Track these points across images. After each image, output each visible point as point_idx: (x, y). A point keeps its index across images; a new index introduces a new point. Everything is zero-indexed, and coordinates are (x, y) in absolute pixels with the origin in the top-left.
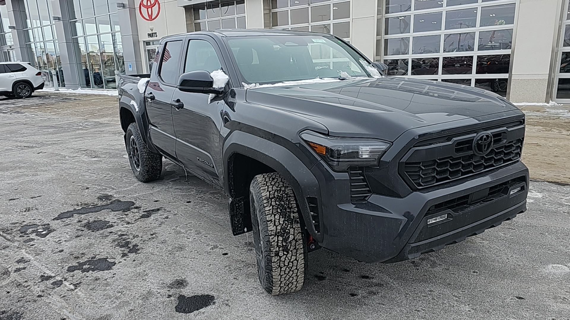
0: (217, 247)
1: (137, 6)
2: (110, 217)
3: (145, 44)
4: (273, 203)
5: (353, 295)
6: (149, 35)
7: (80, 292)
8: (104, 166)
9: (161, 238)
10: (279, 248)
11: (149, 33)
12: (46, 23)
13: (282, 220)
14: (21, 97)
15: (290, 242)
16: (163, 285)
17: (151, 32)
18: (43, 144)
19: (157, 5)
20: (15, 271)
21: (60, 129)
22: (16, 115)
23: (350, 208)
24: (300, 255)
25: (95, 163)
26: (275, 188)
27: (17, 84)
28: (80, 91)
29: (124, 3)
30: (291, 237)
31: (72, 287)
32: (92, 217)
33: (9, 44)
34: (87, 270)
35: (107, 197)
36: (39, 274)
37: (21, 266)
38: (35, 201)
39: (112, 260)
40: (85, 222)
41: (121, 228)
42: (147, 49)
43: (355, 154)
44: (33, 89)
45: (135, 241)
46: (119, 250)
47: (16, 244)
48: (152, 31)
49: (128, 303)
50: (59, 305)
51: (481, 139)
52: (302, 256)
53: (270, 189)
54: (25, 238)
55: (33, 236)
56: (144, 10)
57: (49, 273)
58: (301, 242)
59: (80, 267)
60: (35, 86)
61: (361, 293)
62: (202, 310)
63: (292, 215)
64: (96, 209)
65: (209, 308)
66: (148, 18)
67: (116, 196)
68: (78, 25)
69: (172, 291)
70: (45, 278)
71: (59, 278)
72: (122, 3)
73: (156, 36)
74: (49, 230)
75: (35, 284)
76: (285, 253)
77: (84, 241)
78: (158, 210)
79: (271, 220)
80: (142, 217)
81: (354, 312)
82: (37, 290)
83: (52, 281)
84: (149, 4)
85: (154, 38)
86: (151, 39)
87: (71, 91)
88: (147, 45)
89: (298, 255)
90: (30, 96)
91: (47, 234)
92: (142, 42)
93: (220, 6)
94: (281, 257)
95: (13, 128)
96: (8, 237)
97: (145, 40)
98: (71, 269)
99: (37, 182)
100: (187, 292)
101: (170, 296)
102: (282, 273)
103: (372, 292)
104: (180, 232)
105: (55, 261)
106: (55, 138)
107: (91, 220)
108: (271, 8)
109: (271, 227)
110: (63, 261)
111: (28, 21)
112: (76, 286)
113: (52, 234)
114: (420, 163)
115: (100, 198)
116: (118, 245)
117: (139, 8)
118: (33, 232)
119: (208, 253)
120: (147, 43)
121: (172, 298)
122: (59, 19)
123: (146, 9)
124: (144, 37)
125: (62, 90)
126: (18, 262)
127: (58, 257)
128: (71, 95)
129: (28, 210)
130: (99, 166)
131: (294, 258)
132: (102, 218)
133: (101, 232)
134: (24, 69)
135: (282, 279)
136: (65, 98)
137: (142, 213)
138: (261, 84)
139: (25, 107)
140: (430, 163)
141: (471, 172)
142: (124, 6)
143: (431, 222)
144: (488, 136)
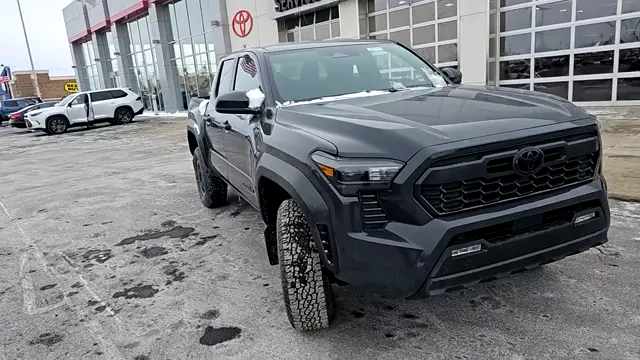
0: (259, 277)
2: (167, 243)
4: (292, 231)
5: (389, 336)
7: (117, 318)
8: (178, 191)
9: (208, 266)
10: (296, 279)
12: (147, 46)
13: (299, 249)
14: (122, 123)
15: (308, 273)
16: (195, 315)
18: (129, 170)
20: (68, 295)
21: (148, 154)
22: (113, 141)
23: (362, 236)
24: (320, 288)
25: (170, 188)
26: (296, 214)
27: (119, 110)
28: (178, 114)
29: (218, 20)
30: (309, 268)
31: (112, 313)
32: (149, 244)
33: (115, 70)
34: (130, 297)
35: (170, 223)
36: (88, 299)
37: (75, 290)
38: (106, 227)
39: (156, 288)
40: (143, 248)
41: (173, 255)
43: (365, 176)
44: (134, 114)
45: (183, 269)
46: (166, 277)
47: (77, 269)
49: (157, 332)
50: (96, 330)
51: (525, 155)
52: (322, 289)
53: (291, 215)
54: (86, 263)
55: (93, 261)
56: (237, 26)
57: (96, 298)
58: (320, 273)
59: (125, 294)
60: (135, 111)
61: (399, 333)
62: (225, 343)
63: (311, 243)
64: (157, 235)
65: (233, 341)
66: (241, 35)
67: (180, 223)
68: (176, 47)
69: (203, 321)
70: (92, 303)
71: (103, 304)
72: (215, 21)
74: (108, 255)
75: (82, 308)
76: (303, 285)
77: (136, 268)
78: (215, 237)
79: (288, 249)
80: (197, 244)
81: (384, 355)
82: (81, 314)
83: (97, 306)
84: (242, 20)
87: (170, 115)
89: (317, 287)
90: (131, 122)
91: (106, 260)
94: (298, 289)
95: (108, 154)
96: (72, 262)
98: (117, 296)
99: (112, 208)
100: (216, 323)
101: (199, 326)
102: (301, 307)
103: (412, 334)
104: (229, 261)
105: (105, 287)
106: (142, 163)
107: (149, 246)
108: (368, 13)
109: (288, 256)
110: (112, 287)
111: (131, 46)
112: (116, 312)
113: (110, 260)
114: (439, 185)
115: (164, 225)
116: (166, 273)
117: (232, 25)
118: (95, 257)
119: (250, 283)
121: (200, 329)
122: (158, 42)
123: (239, 25)
125: (162, 114)
126: (73, 286)
127: (108, 283)
128: (168, 118)
129: (97, 235)
130: (172, 191)
131: (312, 290)
132: (159, 245)
133: (154, 258)
134: (125, 95)
135: (302, 314)
136: (161, 122)
137: (198, 239)
138: (296, 102)
139: (124, 133)
140: (453, 185)
141: (515, 195)
142: (217, 23)
143: (458, 253)
144: (535, 153)
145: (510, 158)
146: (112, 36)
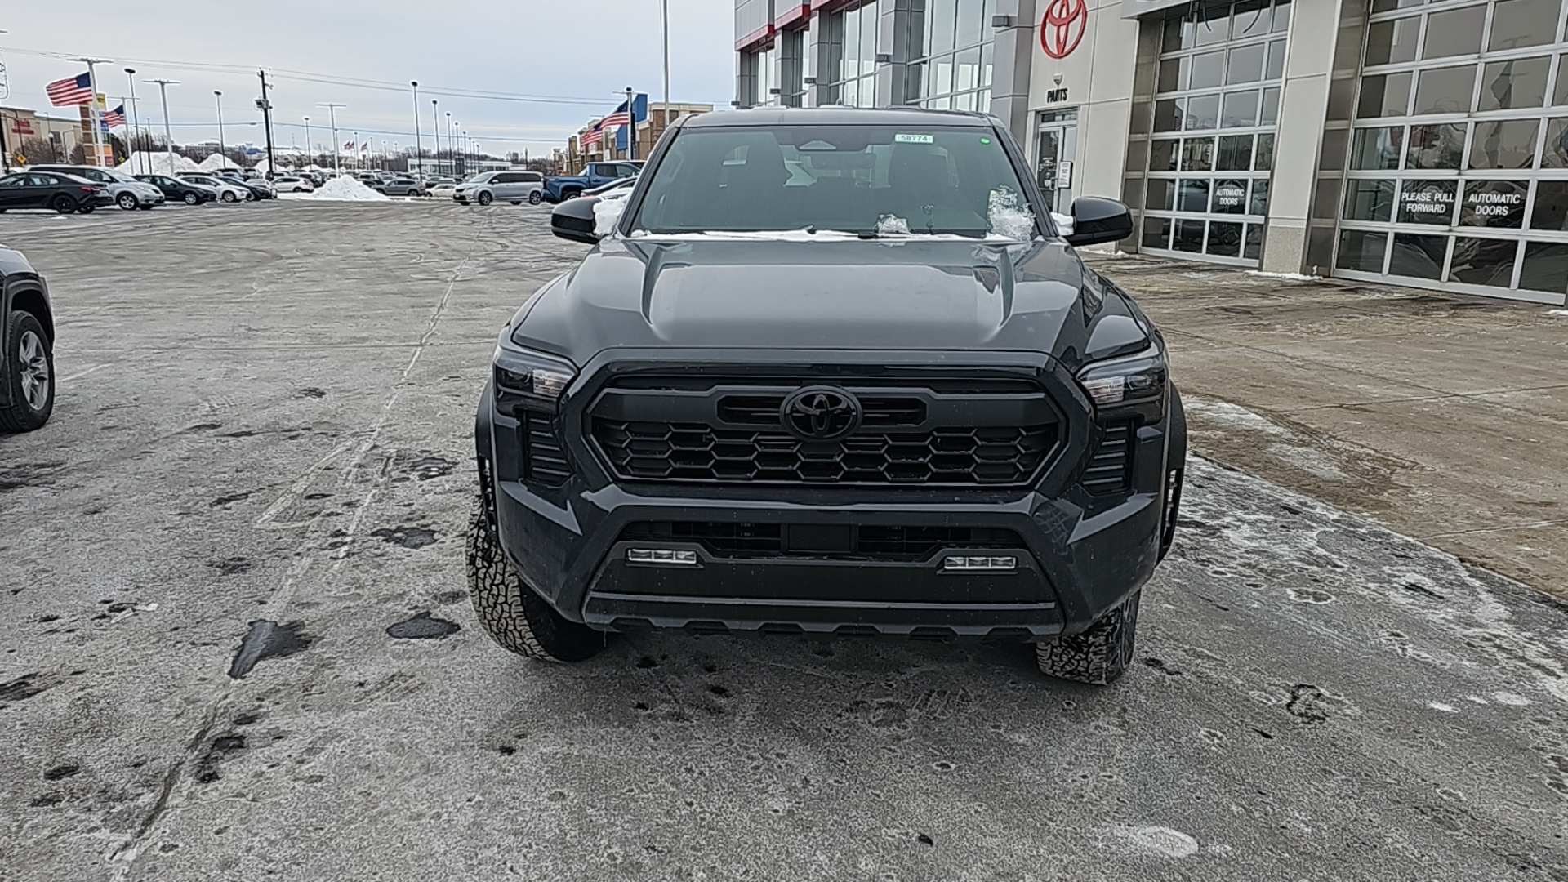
1: (1039, 21)
3: (1040, 118)
6: (1053, 96)
10: (477, 551)
11: (1051, 90)
17: (1055, 88)
19: (1080, 17)
24: (512, 577)
29: (1010, 15)
31: (342, 555)
34: (390, 540)
42: (1041, 130)
48: (1058, 84)
51: (808, 401)
52: (514, 581)
56: (1051, 30)
65: (428, 641)
66: (1056, 52)
71: (348, 539)
72: (1004, 17)
73: (1065, 99)
76: (486, 564)
84: (1064, 15)
85: (1060, 104)
86: (1053, 105)
88: (1043, 121)
89: (506, 575)
92: (1033, 113)
93: (1232, 12)
94: (478, 569)
97: (1038, 108)
98: (378, 534)
108: (1371, 11)
111: (843, 62)
114: (622, 423)
117: (1040, 28)
118: (425, 469)
120: (1043, 115)
121: (412, 612)
122: (887, 59)
123: (1055, 28)
124: (1039, 101)
126: (346, 503)
131: (499, 578)
140: (647, 427)
141: (793, 475)
142: (1007, 22)
143: (642, 556)
144: (834, 401)
145: (776, 402)
146: (810, 38)
